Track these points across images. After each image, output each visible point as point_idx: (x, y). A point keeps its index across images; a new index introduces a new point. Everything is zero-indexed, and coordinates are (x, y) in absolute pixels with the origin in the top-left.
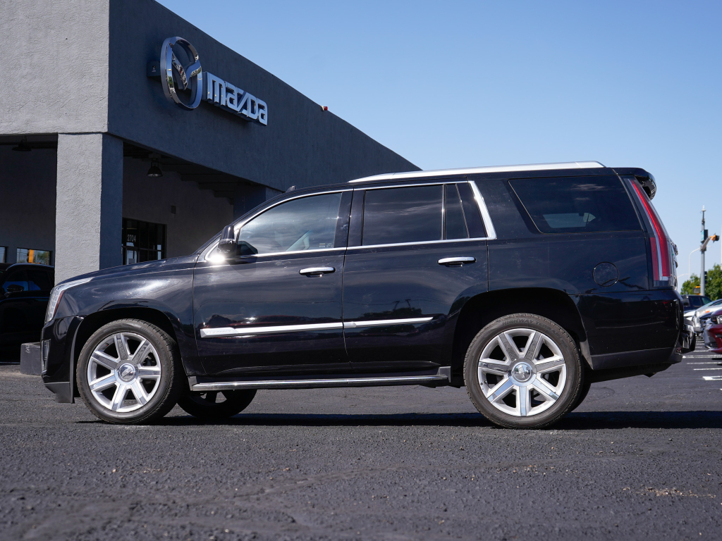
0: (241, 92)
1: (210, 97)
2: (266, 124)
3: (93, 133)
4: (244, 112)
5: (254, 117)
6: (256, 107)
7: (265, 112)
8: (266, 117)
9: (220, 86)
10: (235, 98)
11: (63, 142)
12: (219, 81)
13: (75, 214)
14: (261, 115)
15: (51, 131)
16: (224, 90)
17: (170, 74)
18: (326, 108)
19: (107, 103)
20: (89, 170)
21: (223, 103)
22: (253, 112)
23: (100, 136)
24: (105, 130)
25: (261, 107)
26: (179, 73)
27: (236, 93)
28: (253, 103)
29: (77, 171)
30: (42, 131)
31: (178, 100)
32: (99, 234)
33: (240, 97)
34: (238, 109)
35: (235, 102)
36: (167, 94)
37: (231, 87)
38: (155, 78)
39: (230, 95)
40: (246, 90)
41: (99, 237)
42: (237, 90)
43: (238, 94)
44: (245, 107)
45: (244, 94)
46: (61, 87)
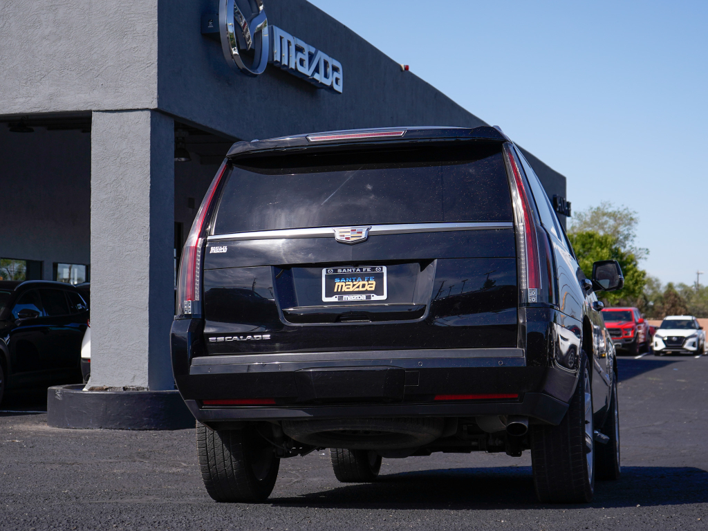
0: (313, 50)
1: (277, 58)
2: (341, 91)
3: (138, 110)
4: (317, 76)
5: (327, 82)
6: (330, 70)
7: (339, 75)
8: (341, 82)
9: (289, 43)
10: (306, 58)
11: (98, 121)
12: (287, 37)
13: (116, 216)
14: (334, 80)
15: (82, 107)
16: (293, 48)
17: (231, 30)
18: (407, 68)
19: (155, 71)
20: (133, 159)
21: (292, 66)
22: (326, 76)
23: (148, 114)
24: (154, 105)
25: (335, 69)
26: (242, 29)
27: (306, 52)
28: (326, 63)
29: (118, 160)
30: (70, 109)
31: (242, 65)
32: (148, 243)
33: (311, 57)
34: (309, 73)
35: (306, 63)
36: (227, 57)
37: (302, 44)
38: (212, 37)
39: (300, 55)
40: (318, 48)
41: (148, 246)
42: (308, 48)
43: (310, 53)
44: (317, 70)
45: (316, 52)
46: (95, 50)
